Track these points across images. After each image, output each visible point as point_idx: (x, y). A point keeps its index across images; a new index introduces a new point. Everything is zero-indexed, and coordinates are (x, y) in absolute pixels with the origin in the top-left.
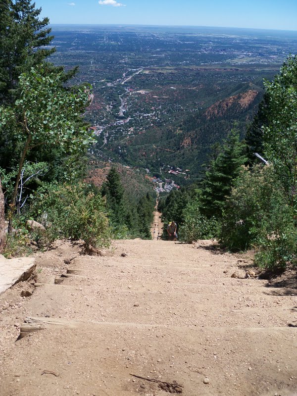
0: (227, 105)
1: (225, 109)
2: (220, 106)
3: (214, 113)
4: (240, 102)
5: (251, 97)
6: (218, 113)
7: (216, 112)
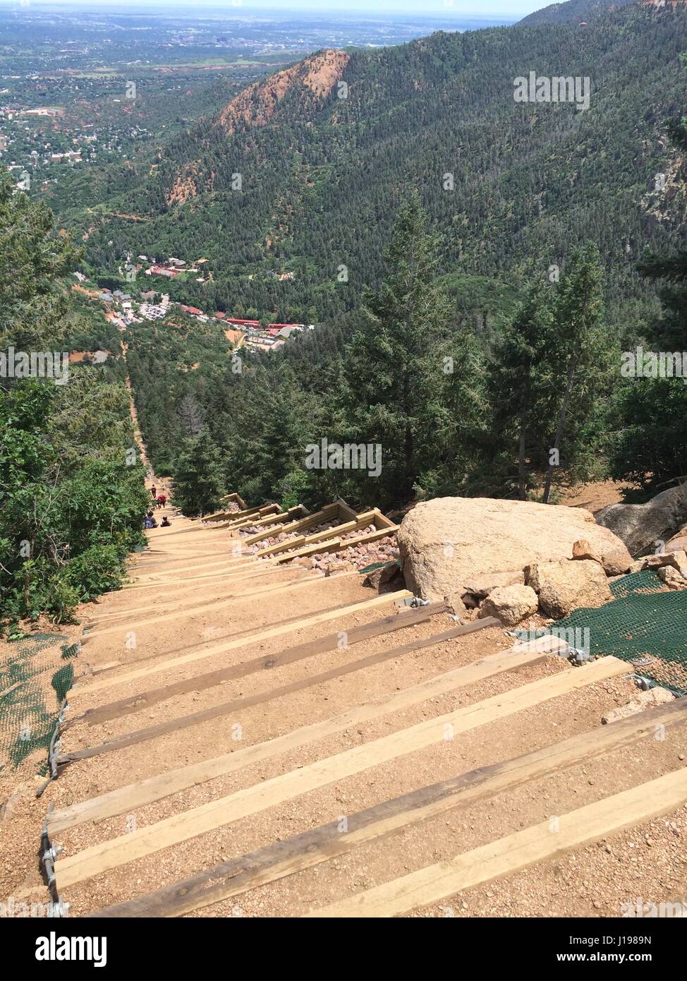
0: (274, 96)
1: (271, 105)
2: (255, 100)
3: (242, 118)
4: (309, 84)
5: (333, 67)
6: (254, 117)
7: (247, 115)
